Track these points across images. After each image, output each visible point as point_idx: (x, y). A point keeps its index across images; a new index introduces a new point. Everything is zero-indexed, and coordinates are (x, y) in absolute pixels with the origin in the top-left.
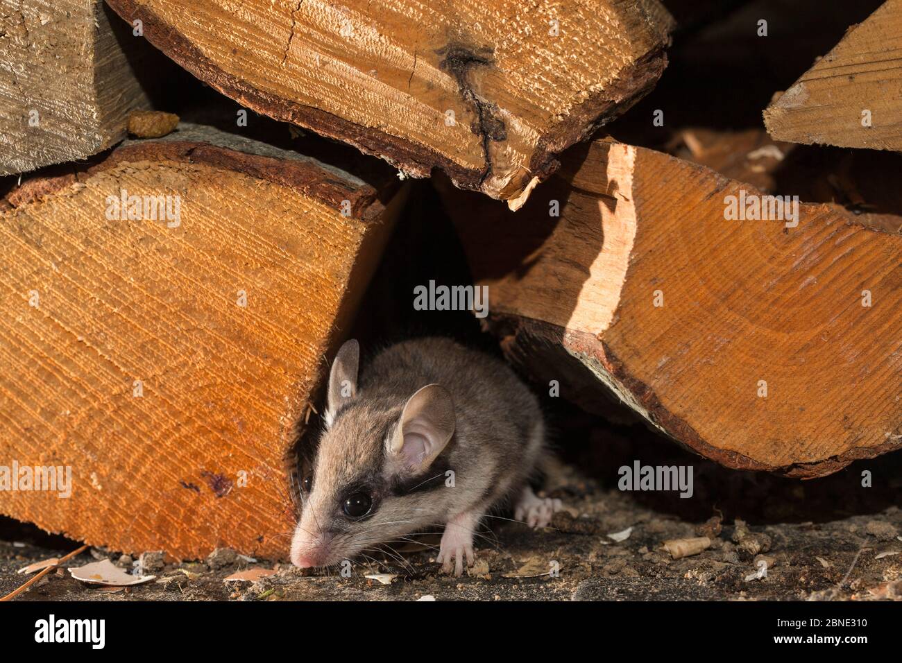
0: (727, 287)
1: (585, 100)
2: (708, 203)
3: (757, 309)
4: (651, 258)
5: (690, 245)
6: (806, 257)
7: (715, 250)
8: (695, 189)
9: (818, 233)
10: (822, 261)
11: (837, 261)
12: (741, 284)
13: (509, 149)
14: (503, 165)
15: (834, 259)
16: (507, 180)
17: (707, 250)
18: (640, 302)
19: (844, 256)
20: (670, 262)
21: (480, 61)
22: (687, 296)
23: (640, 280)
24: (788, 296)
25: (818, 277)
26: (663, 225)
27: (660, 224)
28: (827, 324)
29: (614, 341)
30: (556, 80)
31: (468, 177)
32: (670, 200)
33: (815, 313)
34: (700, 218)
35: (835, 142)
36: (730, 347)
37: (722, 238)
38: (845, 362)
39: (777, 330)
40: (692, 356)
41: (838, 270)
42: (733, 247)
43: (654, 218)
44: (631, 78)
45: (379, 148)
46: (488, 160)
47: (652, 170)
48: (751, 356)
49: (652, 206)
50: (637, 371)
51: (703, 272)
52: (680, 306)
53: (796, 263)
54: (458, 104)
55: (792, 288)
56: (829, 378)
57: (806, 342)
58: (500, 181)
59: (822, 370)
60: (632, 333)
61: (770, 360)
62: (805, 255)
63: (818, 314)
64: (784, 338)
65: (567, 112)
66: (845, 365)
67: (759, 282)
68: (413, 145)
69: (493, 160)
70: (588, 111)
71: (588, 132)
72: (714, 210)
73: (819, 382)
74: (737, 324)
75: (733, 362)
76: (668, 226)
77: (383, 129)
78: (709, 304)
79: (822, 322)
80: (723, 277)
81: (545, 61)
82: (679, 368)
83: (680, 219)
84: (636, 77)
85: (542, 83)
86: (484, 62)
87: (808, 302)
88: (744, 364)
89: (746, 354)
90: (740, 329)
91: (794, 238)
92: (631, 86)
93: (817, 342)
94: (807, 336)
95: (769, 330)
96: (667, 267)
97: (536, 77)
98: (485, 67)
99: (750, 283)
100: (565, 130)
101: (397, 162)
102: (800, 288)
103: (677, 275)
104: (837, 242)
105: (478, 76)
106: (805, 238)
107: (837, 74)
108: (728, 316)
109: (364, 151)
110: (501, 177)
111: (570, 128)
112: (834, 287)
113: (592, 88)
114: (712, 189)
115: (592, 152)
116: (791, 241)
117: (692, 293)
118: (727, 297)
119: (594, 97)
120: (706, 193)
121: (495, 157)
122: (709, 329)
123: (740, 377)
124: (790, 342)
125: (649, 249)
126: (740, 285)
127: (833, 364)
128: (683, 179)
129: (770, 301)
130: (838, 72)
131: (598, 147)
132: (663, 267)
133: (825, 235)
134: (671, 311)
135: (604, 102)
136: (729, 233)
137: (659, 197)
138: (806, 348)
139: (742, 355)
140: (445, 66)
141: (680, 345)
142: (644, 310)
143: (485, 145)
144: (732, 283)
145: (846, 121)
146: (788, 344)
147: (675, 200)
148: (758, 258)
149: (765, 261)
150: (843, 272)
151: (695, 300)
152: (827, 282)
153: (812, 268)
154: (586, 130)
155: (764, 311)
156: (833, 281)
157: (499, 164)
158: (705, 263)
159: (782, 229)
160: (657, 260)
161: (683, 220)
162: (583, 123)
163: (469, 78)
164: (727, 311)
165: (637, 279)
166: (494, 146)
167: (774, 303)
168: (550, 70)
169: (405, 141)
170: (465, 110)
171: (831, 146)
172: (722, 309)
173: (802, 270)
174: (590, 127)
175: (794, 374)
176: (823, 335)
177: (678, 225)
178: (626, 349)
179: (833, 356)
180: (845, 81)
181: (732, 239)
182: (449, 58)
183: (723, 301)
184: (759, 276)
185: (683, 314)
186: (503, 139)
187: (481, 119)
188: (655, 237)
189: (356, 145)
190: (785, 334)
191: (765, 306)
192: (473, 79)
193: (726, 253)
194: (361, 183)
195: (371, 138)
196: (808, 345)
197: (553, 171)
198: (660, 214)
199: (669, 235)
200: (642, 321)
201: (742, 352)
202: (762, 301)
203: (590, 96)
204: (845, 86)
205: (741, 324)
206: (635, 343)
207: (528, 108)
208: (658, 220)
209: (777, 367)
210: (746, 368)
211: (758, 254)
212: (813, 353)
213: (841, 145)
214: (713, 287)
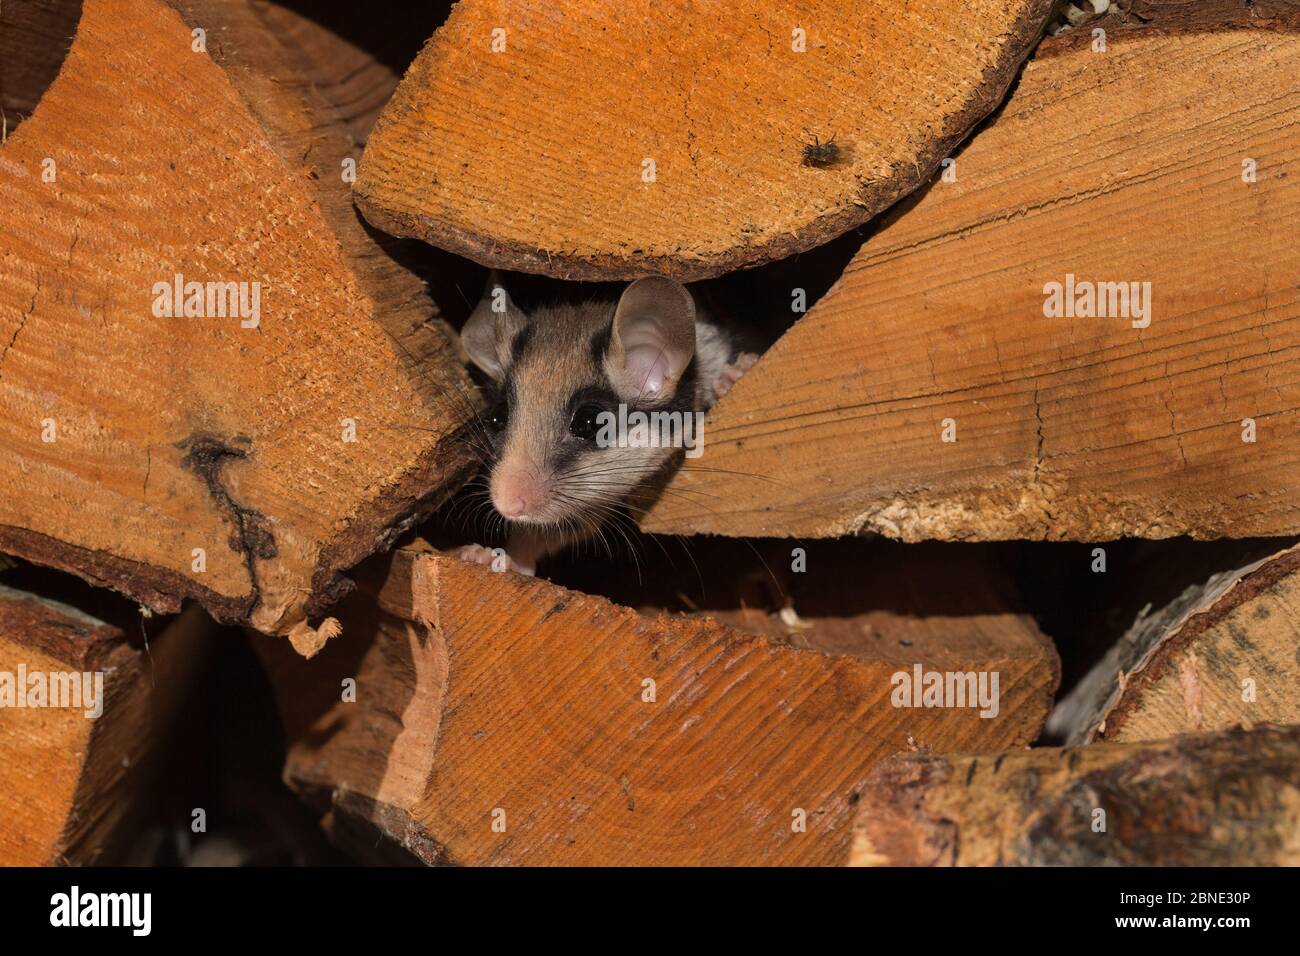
0: (581, 736)
1: (375, 498)
2: (546, 625)
3: (624, 763)
4: (472, 705)
5: (526, 683)
6: (686, 689)
7: (559, 687)
8: (525, 608)
9: (700, 656)
10: (708, 693)
11: (729, 691)
12: (600, 730)
13: (282, 569)
14: (275, 590)
15: (725, 690)
16: (280, 611)
17: (549, 689)
18: (463, 762)
19: (737, 685)
20: (500, 706)
21: (235, 455)
22: (527, 751)
23: (461, 733)
24: (667, 742)
25: (704, 714)
26: (486, 658)
27: (482, 658)
28: (722, 776)
29: (430, 819)
30: (337, 473)
31: (230, 608)
32: (494, 625)
33: (705, 762)
34: (536, 646)
35: (725, 530)
36: (591, 815)
37: (568, 671)
38: (750, 825)
39: (654, 788)
40: (540, 831)
41: (732, 702)
42: (584, 681)
43: (473, 650)
44: (434, 465)
45: (111, 578)
46: (255, 585)
47: (465, 586)
48: (622, 826)
49: (469, 635)
50: (465, 856)
51: (546, 718)
52: (518, 765)
53: (673, 698)
54: (211, 512)
55: (670, 732)
56: (730, 849)
57: (695, 803)
58: (272, 612)
59: (720, 838)
60: (454, 805)
61: (648, 829)
62: (684, 686)
63: (709, 763)
64: (665, 800)
65: (352, 514)
66: (751, 829)
67: (624, 727)
68: (153, 570)
69: (262, 585)
70: (382, 512)
71: (386, 540)
72: (555, 633)
73: (718, 854)
74: (598, 784)
75: (597, 835)
76: (492, 659)
77: (115, 552)
78: (558, 760)
79: (716, 774)
80: (575, 723)
81: (320, 447)
82: (523, 848)
83: (508, 649)
84: (440, 464)
85: (319, 479)
86: (241, 455)
87: (692, 750)
88: (613, 837)
89: (614, 824)
90: (603, 791)
91: (667, 664)
92: (435, 476)
93: (710, 801)
94: (695, 794)
95: (643, 790)
96: (495, 714)
97: (311, 471)
98: (242, 461)
99: (612, 729)
100: (353, 540)
101: (136, 594)
102: (682, 730)
103: (510, 724)
104: (727, 666)
105: (233, 476)
106: (683, 664)
107: (720, 439)
108: (584, 775)
109: (91, 581)
110: (273, 607)
111: (360, 537)
112: (728, 726)
113: (383, 482)
114: (549, 606)
115: (396, 565)
116: (663, 668)
117: (533, 747)
118: (582, 749)
119: (387, 493)
120: (542, 613)
121: (264, 580)
122: (560, 794)
123: (607, 856)
124: (674, 803)
125: (468, 692)
126: (598, 733)
127: (736, 830)
128: (508, 596)
129: (642, 750)
130: (722, 437)
131: (403, 558)
132: (491, 715)
133: (708, 657)
134: (505, 772)
135: (401, 499)
136: (577, 664)
137: (477, 623)
138: (696, 810)
139: (609, 825)
140: (189, 465)
141: (522, 818)
142: (468, 773)
143: (250, 565)
144: (587, 730)
145: (736, 501)
146: (671, 806)
147: (500, 625)
148: (619, 694)
149: (629, 698)
150: (738, 707)
151: (538, 756)
152: (717, 721)
153: (696, 703)
154: (381, 537)
155: (633, 765)
156: (725, 719)
157: (270, 590)
158: (547, 706)
159: (650, 653)
160: (481, 706)
161: (512, 650)
162: (376, 528)
163: (222, 478)
164: (582, 769)
165: (456, 733)
166: (261, 565)
167: (648, 753)
168: (327, 461)
169: (145, 565)
170: (220, 520)
171: (719, 536)
172: (576, 766)
173: (683, 706)
174: (387, 533)
175: (682, 846)
176: (719, 792)
177: (506, 656)
178: (449, 827)
179: (733, 820)
180: (733, 448)
181: (582, 672)
182: (195, 454)
183: (577, 754)
184: (624, 719)
185: (523, 775)
186: (273, 555)
187: (242, 532)
188: (476, 675)
189: (81, 575)
190: (664, 794)
191: (635, 758)
192: (228, 479)
193: (575, 691)
194: (98, 623)
195: (99, 565)
196: (698, 806)
197: (344, 594)
198: (480, 644)
199: (495, 672)
200: (466, 789)
201: (608, 821)
202: (631, 751)
203: (381, 492)
204: (731, 455)
205: (604, 784)
206: (459, 818)
207: (302, 513)
208: (479, 653)
209: (656, 838)
210: (616, 843)
211: (620, 689)
212: (705, 816)
213: (732, 534)
214: (561, 738)
